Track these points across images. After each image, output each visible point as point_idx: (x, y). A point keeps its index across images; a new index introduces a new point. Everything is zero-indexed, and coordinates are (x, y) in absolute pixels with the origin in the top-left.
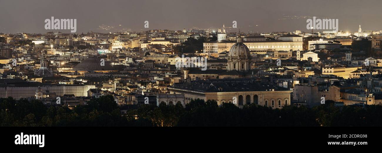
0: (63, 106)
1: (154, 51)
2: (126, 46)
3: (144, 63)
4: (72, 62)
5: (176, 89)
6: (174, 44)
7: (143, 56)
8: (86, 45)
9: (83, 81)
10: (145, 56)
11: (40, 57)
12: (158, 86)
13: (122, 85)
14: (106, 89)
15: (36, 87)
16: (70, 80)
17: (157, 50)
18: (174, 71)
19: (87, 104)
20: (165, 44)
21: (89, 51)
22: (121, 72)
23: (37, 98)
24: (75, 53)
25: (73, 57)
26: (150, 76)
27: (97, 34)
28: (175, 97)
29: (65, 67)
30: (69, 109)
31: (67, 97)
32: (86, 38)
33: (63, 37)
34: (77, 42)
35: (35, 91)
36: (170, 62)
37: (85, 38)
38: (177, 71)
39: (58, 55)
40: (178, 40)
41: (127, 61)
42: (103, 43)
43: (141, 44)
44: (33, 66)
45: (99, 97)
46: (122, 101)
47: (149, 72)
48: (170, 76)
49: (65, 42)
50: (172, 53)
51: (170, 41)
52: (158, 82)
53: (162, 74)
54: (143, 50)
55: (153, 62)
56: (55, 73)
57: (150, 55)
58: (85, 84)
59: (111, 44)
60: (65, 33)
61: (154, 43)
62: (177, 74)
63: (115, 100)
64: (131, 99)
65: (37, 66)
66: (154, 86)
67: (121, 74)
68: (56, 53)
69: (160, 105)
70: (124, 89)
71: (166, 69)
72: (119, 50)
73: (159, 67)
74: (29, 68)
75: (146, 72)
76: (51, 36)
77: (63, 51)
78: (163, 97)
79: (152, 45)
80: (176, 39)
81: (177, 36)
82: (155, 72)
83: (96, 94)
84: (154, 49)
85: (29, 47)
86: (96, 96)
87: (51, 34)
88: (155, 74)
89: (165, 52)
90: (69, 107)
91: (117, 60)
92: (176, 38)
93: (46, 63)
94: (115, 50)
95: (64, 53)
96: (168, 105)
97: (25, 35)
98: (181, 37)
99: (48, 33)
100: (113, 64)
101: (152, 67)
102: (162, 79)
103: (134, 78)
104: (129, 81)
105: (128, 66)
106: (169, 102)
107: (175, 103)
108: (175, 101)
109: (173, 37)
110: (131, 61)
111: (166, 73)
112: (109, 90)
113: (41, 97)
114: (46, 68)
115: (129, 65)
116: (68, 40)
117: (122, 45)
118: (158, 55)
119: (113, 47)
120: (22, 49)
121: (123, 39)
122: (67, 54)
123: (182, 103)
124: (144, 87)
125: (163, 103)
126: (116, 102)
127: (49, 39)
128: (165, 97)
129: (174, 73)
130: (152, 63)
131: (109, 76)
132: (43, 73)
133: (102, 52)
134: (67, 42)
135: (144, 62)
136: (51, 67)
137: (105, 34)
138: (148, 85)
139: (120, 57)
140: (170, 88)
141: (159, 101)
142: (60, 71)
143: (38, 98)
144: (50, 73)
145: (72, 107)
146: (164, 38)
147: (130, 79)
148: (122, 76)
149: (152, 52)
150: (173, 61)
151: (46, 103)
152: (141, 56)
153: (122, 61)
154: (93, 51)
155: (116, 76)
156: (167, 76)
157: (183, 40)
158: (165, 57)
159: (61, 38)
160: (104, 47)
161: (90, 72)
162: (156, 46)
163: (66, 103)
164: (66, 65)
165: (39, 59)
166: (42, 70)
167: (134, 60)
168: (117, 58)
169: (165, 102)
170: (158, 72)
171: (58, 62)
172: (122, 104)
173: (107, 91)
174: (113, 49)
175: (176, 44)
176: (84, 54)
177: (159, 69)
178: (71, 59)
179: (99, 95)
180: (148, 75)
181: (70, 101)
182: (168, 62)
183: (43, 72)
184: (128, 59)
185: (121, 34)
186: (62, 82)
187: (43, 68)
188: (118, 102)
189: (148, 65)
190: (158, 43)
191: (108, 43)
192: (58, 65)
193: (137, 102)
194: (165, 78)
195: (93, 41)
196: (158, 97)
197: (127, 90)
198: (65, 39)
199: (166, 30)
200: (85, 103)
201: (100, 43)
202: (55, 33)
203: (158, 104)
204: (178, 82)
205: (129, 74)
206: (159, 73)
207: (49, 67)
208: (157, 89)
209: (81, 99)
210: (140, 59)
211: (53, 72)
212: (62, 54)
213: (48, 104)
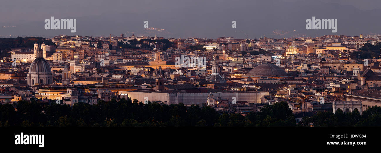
0: (236, 113)
1: (330, 57)
2: (301, 52)
3: (320, 70)
4: (245, 68)
5: (353, 96)
6: (351, 50)
7: (319, 62)
8: (259, 51)
9: (257, 88)
10: (320, 62)
11: (212, 63)
12: (334, 93)
13: (297, 91)
14: (280, 96)
15: (208, 94)
16: (243, 87)
17: (332, 56)
18: (351, 77)
19: (261, 110)
20: (341, 49)
21: (263, 57)
22: (296, 78)
23: (208, 105)
24: (248, 58)
25: (245, 63)
26: (326, 83)
27: (271, 39)
28: (351, 104)
29: (237, 73)
30: (242, 116)
31: (240, 104)
32: (260, 44)
33: (235, 43)
34: (251, 47)
35: (207, 97)
36: (347, 69)
37: (258, 44)
38: (354, 77)
39: (230, 61)
40: (354, 46)
41: (302, 67)
42: (277, 49)
43: (317, 50)
44: (205, 72)
45: (273, 103)
46: (297, 108)
47: (325, 78)
48: (346, 82)
49: (237, 48)
50: (349, 59)
51: (347, 47)
52: (334, 89)
53: (338, 81)
54: (318, 55)
55: (328, 68)
56: (228, 79)
57: (326, 61)
58: (259, 90)
59: (286, 49)
60: (238, 39)
61: (330, 49)
62: (354, 81)
63: (290, 108)
64: (306, 106)
65: (209, 72)
66: (330, 92)
67: (296, 80)
68: (229, 59)
69: (336, 112)
70: (299, 96)
71: (342, 75)
72: (293, 56)
73: (335, 73)
74: (200, 74)
75: (321, 78)
76: (223, 41)
77: (235, 57)
78: (339, 104)
79: (328, 50)
80: (352, 45)
81: (354, 41)
82: (331, 78)
83: (270, 101)
84: (330, 55)
85: (201, 52)
86: (270, 103)
87: (222, 39)
88: (331, 80)
89: (341, 58)
90: (242, 113)
91: (291, 66)
92: (353, 43)
93: (218, 69)
94: (290, 56)
95: (236, 59)
96: (344, 112)
97: (196, 40)
98: (358, 43)
99: (220, 38)
100: (287, 70)
101: (327, 73)
102: (338, 86)
103: (309, 84)
104: (304, 88)
105: (303, 73)
106: (345, 109)
107: (351, 110)
108: (352, 108)
109: (349, 43)
110: (306, 66)
111: (343, 79)
112: (284, 97)
113: (213, 103)
114: (218, 73)
115: (304, 71)
116: (240, 45)
117: (296, 50)
118: (334, 61)
119: (287, 53)
120: (193, 55)
121: (298, 44)
122: (240, 60)
123: (359, 110)
124: (320, 94)
125: (339, 111)
126: (290, 109)
127: (221, 44)
128: (341, 104)
129: (350, 80)
130: (328, 70)
131: (284, 82)
132: (215, 80)
133: (276, 58)
134: (239, 47)
135: (320, 68)
136: (223, 73)
137: (280, 40)
138: (324, 92)
139: (295, 63)
140: (346, 95)
141: (335, 108)
142: (232, 77)
143: (210, 104)
144: (222, 79)
145: (245, 113)
146: (340, 44)
147: (305, 86)
148: (297, 82)
149: (327, 58)
150: (350, 67)
151: (218, 110)
152: (316, 62)
153: (296, 67)
154: (267, 57)
155: (290, 82)
156: (343, 83)
157: (360, 45)
158: (341, 63)
159: (233, 43)
160: (277, 53)
161: (263, 78)
162: (332, 52)
163: (239, 109)
164: (239, 71)
165: (210, 64)
166: (214, 76)
167: (309, 66)
168: (291, 64)
169: (342, 109)
170: (334, 79)
171: (231, 68)
172: (296, 111)
173: (282, 98)
174: (287, 55)
175: (353, 50)
176: (257, 60)
177: (335, 75)
178: (244, 65)
179: (273, 101)
180: (323, 81)
181: (243, 108)
182: (345, 68)
183: (215, 78)
184: (303, 65)
185: (296, 40)
186: (234, 88)
187: (215, 74)
188: (293, 109)
189: (324, 71)
190: (335, 49)
191: (282, 49)
192: (230, 72)
193: (312, 109)
194: (341, 85)
195: (267, 47)
196: (334, 104)
197: (302, 97)
198: (238, 44)
199: (342, 36)
200: (259, 110)
201: (274, 49)
202: (227, 39)
203: (334, 112)
204: (355, 89)
205: (305, 80)
206: (336, 79)
207: (221, 73)
208: (333, 95)
209: (254, 106)
210: (316, 65)
211: (225, 78)
212: (235, 60)
213: (220, 110)
